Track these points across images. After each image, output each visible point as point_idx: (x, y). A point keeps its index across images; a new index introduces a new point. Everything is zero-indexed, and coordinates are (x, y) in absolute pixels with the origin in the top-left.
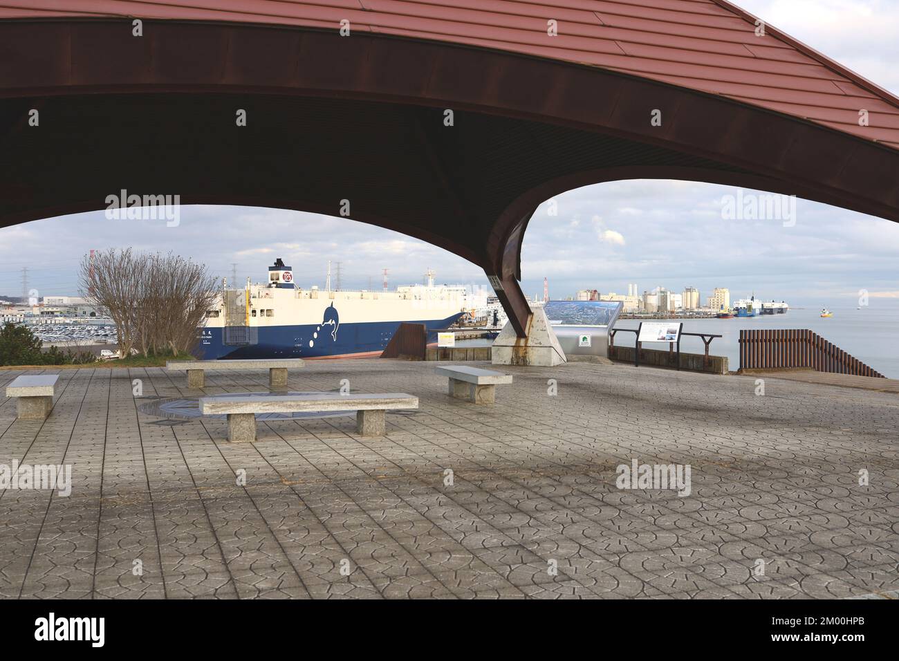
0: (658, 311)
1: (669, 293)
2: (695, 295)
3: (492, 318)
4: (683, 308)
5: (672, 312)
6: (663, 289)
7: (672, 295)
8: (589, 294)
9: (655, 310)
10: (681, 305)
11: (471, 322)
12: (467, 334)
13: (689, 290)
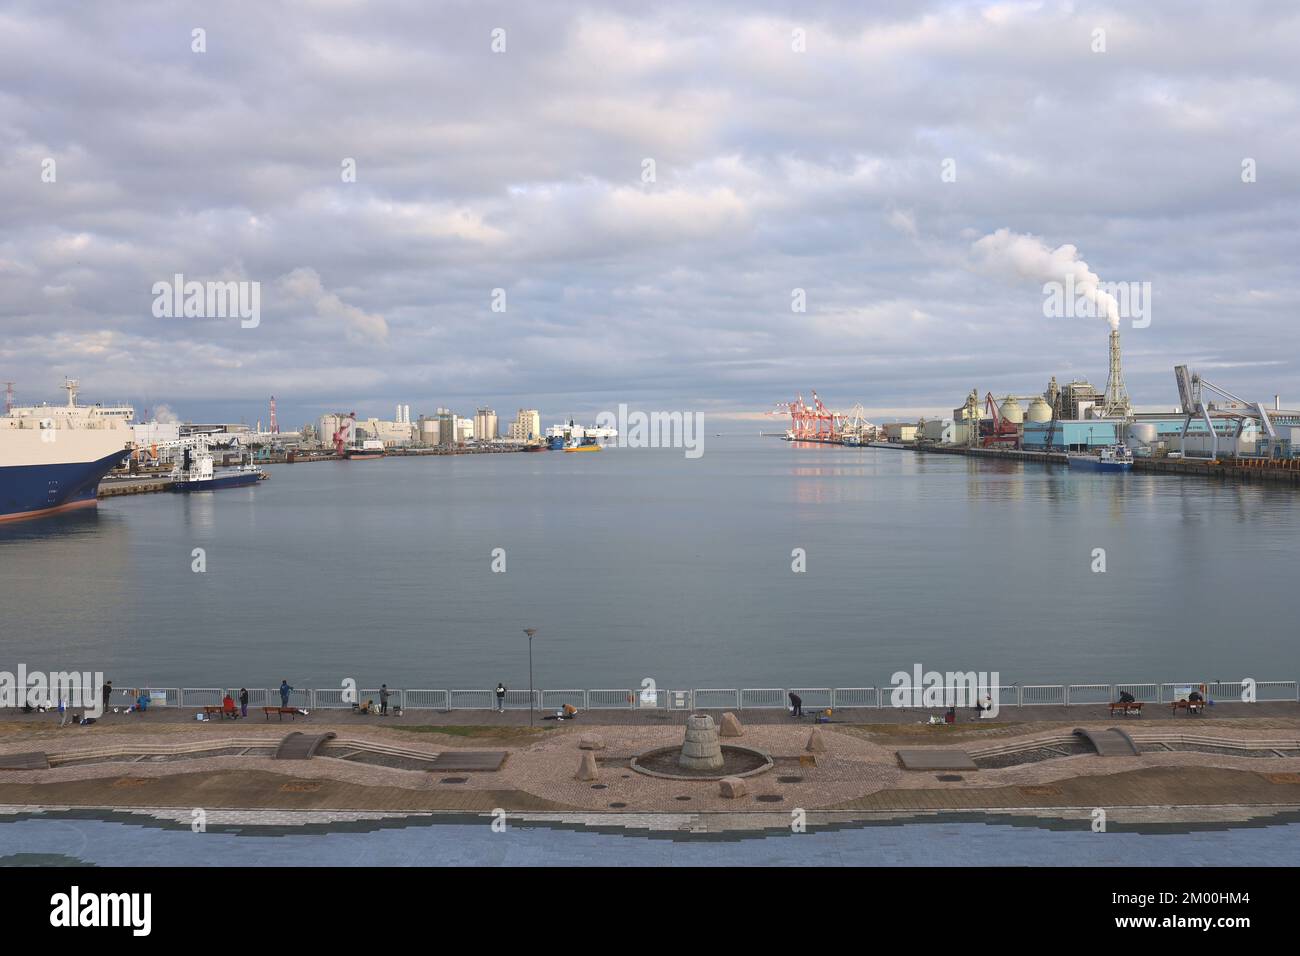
0: (440, 443)
1: (455, 417)
2: (492, 419)
3: (182, 458)
4: (476, 439)
5: (461, 445)
6: (447, 411)
7: (460, 420)
8: (338, 419)
9: (436, 443)
10: (472, 435)
11: (150, 465)
12: (140, 485)
13: (483, 413)
